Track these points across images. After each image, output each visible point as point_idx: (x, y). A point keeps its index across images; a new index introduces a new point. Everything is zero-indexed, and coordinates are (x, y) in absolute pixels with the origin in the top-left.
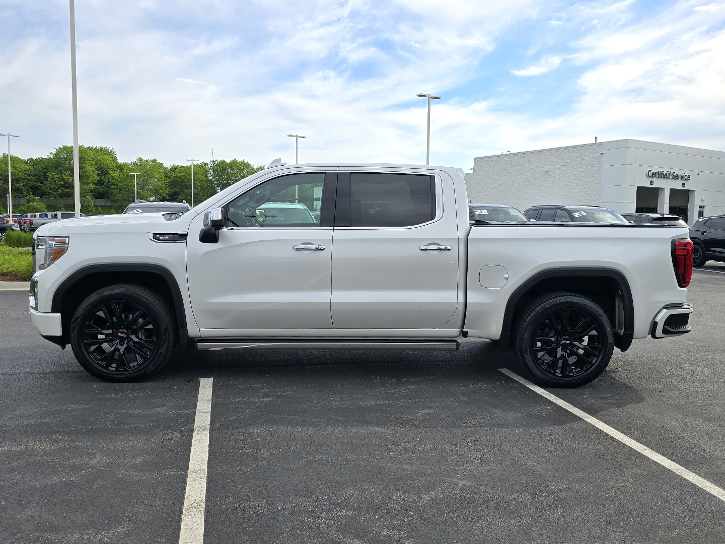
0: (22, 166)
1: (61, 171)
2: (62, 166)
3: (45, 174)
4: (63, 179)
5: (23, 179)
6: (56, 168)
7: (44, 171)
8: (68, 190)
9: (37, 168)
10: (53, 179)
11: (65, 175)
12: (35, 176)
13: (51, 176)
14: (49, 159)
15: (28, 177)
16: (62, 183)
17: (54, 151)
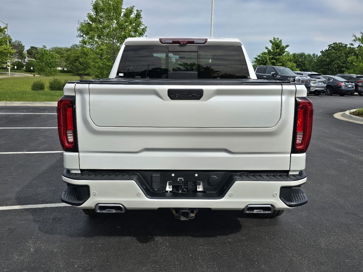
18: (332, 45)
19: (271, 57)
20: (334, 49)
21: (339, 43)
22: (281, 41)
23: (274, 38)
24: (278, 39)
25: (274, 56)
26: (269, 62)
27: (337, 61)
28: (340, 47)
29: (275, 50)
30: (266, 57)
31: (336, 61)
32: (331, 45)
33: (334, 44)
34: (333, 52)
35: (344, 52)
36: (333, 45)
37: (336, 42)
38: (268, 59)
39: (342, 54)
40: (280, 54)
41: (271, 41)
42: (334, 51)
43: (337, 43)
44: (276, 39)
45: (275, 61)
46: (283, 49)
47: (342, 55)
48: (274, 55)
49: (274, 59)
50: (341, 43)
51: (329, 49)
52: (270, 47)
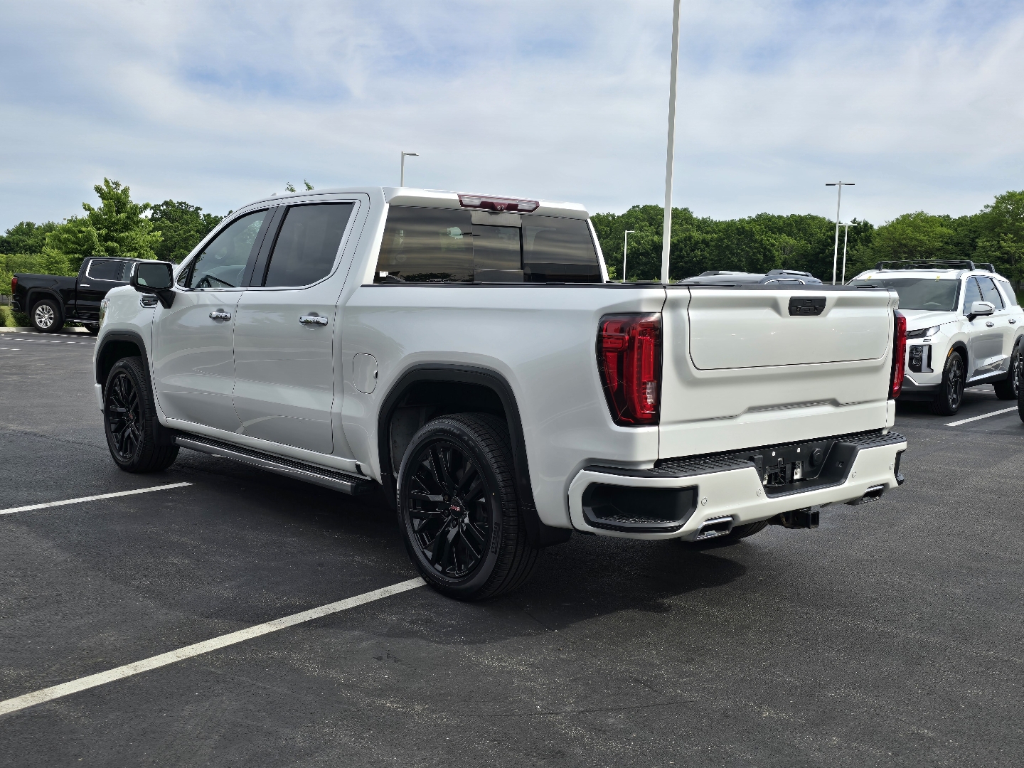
0: (939, 229)
1: (998, 235)
2: (1001, 226)
3: (973, 240)
4: (1000, 248)
5: (938, 250)
6: (992, 230)
7: (972, 235)
8: (1008, 266)
9: (963, 232)
10: (983, 248)
11: (1003, 240)
12: (957, 244)
13: (980, 244)
14: (984, 216)
15: (946, 246)
16: (998, 254)
17: (992, 202)
18: (161, 208)
19: (104, 232)
20: (169, 219)
21: (180, 204)
22: (125, 191)
23: (106, 181)
24: (117, 184)
25: (111, 231)
26: (98, 247)
27: (181, 250)
28: (182, 212)
29: (114, 214)
30: (89, 231)
31: (177, 249)
32: (159, 206)
33: (166, 203)
34: (167, 226)
35: (195, 226)
36: (165, 207)
37: (171, 200)
38: (95, 239)
39: (192, 233)
40: (126, 227)
41: (98, 190)
42: (168, 223)
43: (175, 201)
44: (111, 184)
45: (116, 244)
46: (135, 215)
47: (190, 236)
48: (111, 227)
49: (112, 239)
50: (185, 203)
51: (153, 216)
52: (97, 204)
